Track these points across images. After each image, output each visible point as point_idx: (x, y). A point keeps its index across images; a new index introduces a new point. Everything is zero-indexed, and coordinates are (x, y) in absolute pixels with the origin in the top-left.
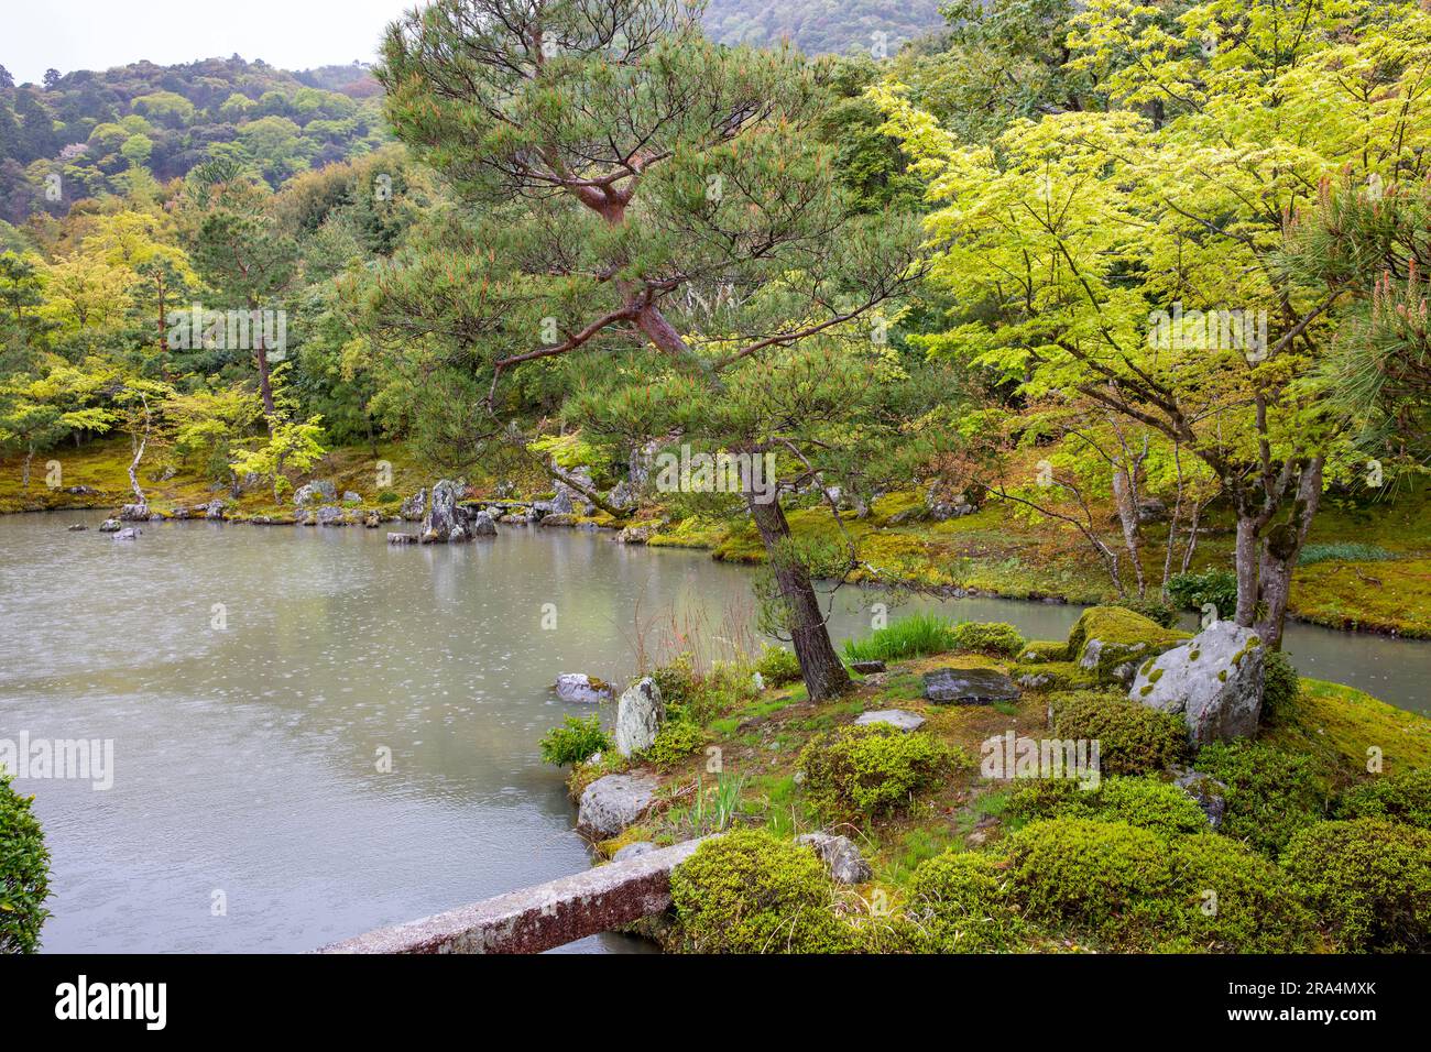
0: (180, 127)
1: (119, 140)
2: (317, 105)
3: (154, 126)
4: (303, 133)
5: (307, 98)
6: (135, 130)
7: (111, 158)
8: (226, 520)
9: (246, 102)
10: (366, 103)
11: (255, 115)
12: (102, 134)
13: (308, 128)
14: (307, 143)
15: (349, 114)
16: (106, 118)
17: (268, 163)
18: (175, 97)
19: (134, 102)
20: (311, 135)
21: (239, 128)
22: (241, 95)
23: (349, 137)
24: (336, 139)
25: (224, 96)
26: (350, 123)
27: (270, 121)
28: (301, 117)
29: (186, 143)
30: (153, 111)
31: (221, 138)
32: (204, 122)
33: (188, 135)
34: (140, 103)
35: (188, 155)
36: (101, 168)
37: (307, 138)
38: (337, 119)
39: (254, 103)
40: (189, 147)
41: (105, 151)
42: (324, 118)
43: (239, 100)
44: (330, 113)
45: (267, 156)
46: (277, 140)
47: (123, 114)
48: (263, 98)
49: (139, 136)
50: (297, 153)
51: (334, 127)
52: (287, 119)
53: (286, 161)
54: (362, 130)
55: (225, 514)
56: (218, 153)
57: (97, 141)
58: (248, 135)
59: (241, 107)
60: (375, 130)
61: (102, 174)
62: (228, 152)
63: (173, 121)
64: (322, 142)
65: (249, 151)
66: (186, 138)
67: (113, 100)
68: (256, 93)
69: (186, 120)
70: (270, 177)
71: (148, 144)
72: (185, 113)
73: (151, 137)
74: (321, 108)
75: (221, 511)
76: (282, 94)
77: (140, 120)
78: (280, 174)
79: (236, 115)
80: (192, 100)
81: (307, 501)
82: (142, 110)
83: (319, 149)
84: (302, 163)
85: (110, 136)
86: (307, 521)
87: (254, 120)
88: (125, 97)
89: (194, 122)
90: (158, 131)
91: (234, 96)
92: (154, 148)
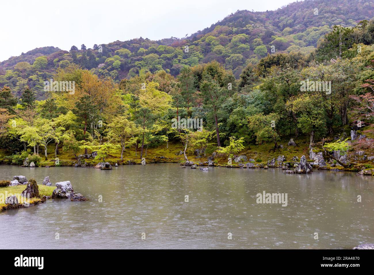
0: (128, 58)
1: (112, 62)
2: (163, 50)
3: (121, 58)
4: (160, 58)
5: (161, 48)
6: (117, 59)
7: (110, 67)
8: (215, 166)
9: (145, 50)
10: (177, 49)
11: (147, 53)
12: (108, 61)
13: (161, 56)
14: (161, 60)
15: (173, 52)
16: (109, 57)
17: (151, 67)
18: (126, 50)
19: (116, 52)
20: (162, 58)
21: (143, 57)
22: (143, 48)
23: (172, 58)
24: (169, 59)
25: (138, 49)
26: (173, 54)
27: (151, 55)
28: (159, 53)
29: (129, 62)
30: (120, 54)
31: (138, 60)
32: (134, 56)
33: (130, 60)
34: (117, 52)
35: (130, 65)
36: (108, 70)
37: (161, 59)
38: (169, 54)
39: (147, 50)
40: (130, 63)
41: (109, 65)
42: (165, 53)
43: (142, 50)
44: (167, 52)
45: (151, 65)
46: (153, 59)
47: (113, 55)
48: (149, 49)
49: (117, 61)
50: (159, 63)
51: (169, 56)
52: (156, 54)
53: (156, 66)
54: (176, 56)
55: (215, 164)
56: (138, 64)
57: (107, 63)
58: (145, 59)
59: (143, 51)
60: (179, 56)
61: (108, 71)
62: (140, 64)
63: (126, 56)
64: (165, 60)
65: (146, 63)
66: (129, 61)
67: (110, 52)
68: (146, 47)
69: (129, 56)
70: (151, 70)
71: (120, 63)
72: (129, 54)
73: (120, 61)
74: (165, 51)
75: (213, 163)
76: (154, 47)
77: (118, 56)
78: (154, 69)
79: (142, 54)
80: (130, 50)
81: (240, 161)
82: (117, 54)
83: (164, 62)
84: (160, 66)
85: (110, 61)
86: (244, 167)
87: (147, 55)
88: (113, 51)
89: (131, 56)
90: (122, 59)
91: (141, 49)
92: (121, 64)
